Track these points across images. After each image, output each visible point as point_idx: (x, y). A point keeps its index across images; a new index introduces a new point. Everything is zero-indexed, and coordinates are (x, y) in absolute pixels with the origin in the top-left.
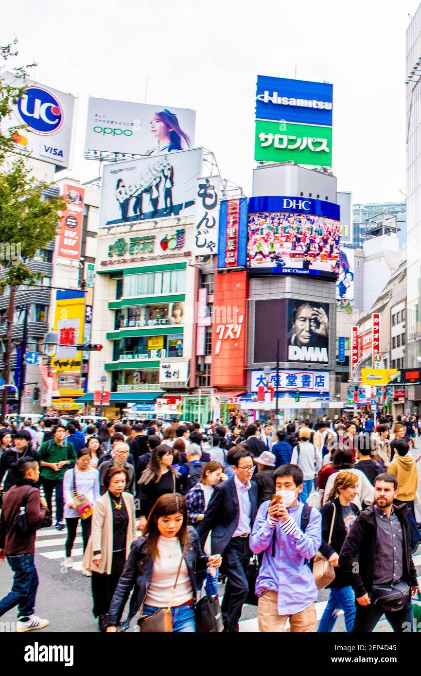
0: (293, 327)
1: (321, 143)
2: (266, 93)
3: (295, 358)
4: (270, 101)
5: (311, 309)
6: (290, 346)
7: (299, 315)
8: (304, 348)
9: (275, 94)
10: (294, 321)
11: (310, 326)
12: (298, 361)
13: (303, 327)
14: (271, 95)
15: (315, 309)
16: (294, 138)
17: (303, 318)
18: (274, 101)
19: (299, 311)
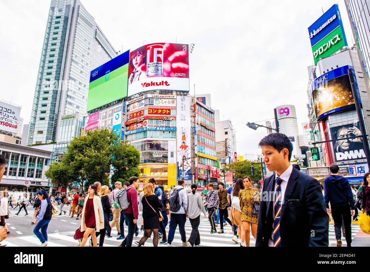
1: (336, 38)
2: (311, 33)
3: (342, 159)
4: (313, 36)
5: (346, 129)
7: (339, 134)
9: (314, 31)
12: (344, 160)
14: (313, 33)
15: (349, 128)
16: (325, 45)
17: (342, 135)
18: (314, 34)
19: (338, 132)
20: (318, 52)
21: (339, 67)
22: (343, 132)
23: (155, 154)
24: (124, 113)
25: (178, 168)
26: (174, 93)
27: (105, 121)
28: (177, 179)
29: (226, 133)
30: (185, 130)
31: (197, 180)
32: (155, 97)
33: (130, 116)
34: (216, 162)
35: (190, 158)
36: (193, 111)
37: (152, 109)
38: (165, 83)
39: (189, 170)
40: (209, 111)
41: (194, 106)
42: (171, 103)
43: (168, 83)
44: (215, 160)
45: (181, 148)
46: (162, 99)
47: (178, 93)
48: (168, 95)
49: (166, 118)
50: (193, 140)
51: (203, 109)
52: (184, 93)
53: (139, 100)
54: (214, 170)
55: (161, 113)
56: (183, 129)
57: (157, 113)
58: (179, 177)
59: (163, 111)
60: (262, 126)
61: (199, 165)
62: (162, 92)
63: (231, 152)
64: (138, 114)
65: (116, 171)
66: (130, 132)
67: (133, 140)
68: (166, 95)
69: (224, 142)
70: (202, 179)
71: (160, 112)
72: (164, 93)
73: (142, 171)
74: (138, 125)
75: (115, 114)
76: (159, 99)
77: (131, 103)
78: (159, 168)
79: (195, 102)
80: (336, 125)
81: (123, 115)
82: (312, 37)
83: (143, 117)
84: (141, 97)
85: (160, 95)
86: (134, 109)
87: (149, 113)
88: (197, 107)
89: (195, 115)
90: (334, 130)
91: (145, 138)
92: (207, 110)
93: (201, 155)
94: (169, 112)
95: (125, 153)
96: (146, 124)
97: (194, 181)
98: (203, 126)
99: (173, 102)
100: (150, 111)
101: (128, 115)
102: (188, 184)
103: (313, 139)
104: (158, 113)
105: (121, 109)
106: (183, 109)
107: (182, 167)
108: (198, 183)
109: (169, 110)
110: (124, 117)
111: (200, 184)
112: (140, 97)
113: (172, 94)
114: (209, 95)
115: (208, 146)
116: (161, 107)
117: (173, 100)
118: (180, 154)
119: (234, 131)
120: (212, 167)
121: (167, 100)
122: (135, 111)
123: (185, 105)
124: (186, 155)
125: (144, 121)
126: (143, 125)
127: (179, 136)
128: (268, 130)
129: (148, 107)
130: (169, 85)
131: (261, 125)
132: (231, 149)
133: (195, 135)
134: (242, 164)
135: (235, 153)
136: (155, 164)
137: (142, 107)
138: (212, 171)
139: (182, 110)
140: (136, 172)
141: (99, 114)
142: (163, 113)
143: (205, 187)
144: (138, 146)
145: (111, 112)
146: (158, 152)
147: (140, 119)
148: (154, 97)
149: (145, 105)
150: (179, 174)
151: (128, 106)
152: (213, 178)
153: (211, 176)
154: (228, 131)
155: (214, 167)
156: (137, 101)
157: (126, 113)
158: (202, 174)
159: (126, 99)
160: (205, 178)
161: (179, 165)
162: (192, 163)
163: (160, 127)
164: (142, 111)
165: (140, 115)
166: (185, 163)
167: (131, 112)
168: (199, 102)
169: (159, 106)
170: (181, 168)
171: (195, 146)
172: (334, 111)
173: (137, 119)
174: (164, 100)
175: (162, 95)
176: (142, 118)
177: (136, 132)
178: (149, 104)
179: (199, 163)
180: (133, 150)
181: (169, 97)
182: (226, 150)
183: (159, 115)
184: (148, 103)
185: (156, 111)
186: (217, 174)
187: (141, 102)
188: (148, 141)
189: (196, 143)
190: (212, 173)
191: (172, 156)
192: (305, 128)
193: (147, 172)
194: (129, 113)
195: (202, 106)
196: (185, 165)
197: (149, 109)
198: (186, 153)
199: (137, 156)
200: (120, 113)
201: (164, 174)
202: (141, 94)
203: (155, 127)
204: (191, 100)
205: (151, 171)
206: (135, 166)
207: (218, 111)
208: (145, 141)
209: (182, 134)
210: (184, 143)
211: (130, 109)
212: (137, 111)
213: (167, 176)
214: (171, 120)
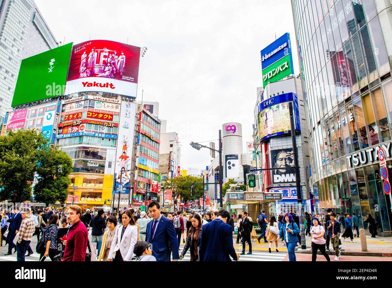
0: (275, 164)
1: (285, 65)
2: (263, 57)
4: (265, 59)
5: (285, 153)
6: (274, 175)
7: (278, 157)
8: (283, 175)
9: (266, 55)
10: (276, 162)
11: (286, 162)
13: (281, 164)
14: (264, 57)
15: (288, 152)
16: (274, 70)
17: (281, 159)
18: (266, 58)
19: (278, 156)
20: (267, 76)
21: (284, 93)
22: (282, 155)
23: (90, 163)
24: (58, 114)
25: (115, 180)
26: (119, 98)
27: (34, 120)
28: (113, 192)
29: (171, 146)
30: (127, 139)
31: (135, 195)
32: (97, 100)
33: (65, 118)
34: (158, 175)
35: (129, 171)
36: (138, 119)
37: (92, 112)
38: (110, 85)
39: (128, 183)
40: (156, 121)
41: (140, 114)
42: (114, 109)
43: (113, 86)
44: (156, 174)
45: (121, 159)
46: (104, 103)
47: (124, 98)
48: (112, 99)
49: (107, 124)
50: (135, 150)
51: (149, 118)
52: (131, 99)
53: (78, 100)
54: (154, 184)
55: (102, 118)
56: (125, 138)
57: (97, 117)
58: (115, 190)
59: (104, 116)
60: (205, 147)
61: (139, 177)
62: (105, 95)
63: (174, 166)
64: (75, 116)
65: (41, 179)
66: (63, 136)
67: (65, 145)
68: (110, 99)
69: (168, 155)
70: (140, 194)
71: (101, 116)
72: (108, 96)
73: (73, 181)
74: (73, 128)
75: (46, 114)
76: (101, 102)
77: (67, 103)
78: (93, 178)
79: (141, 110)
80: (276, 149)
81: (57, 115)
82: (263, 60)
83: (81, 121)
84: (81, 97)
85: (102, 98)
86: (71, 110)
87: (88, 117)
88: (143, 115)
89: (140, 123)
90: (274, 153)
91: (80, 143)
92: (154, 120)
93: (142, 167)
94: (111, 117)
95: (54, 160)
96: (83, 128)
97: (131, 195)
98: (148, 137)
99: (117, 107)
100: (89, 114)
101: (62, 116)
102: (125, 198)
103: (255, 159)
104: (99, 117)
105: (55, 108)
106: (128, 116)
107: (120, 179)
108: (136, 197)
109: (112, 116)
110: (58, 117)
111: (139, 199)
112: (79, 98)
113: (116, 99)
114: (158, 104)
115: (150, 158)
116: (103, 112)
117: (117, 105)
118: (119, 165)
119: (179, 144)
120: (153, 181)
121: (110, 105)
122: (71, 112)
123: (129, 112)
124: (126, 166)
125: (81, 125)
126: (79, 129)
127: (120, 145)
128: (211, 151)
129: (87, 109)
130: (114, 88)
131: (205, 145)
132: (175, 162)
133: (138, 145)
134: (184, 179)
135: (179, 167)
136: (89, 174)
137: (80, 108)
138: (153, 185)
139: (126, 117)
140: (66, 182)
141: (26, 110)
142: (105, 118)
143: (143, 201)
144: (71, 153)
145: (42, 110)
146: (93, 161)
147: (77, 122)
148: (95, 99)
149: (84, 107)
150: (115, 187)
151: (64, 105)
152: (152, 192)
153: (151, 191)
154: (174, 143)
155: (154, 181)
156: (75, 101)
157: (60, 114)
158: (141, 188)
159: (62, 97)
160: (144, 192)
161: (117, 177)
162: (132, 175)
163: (99, 133)
164: (80, 114)
165: (77, 118)
166: (123, 175)
167: (67, 113)
168: (145, 111)
169: (100, 110)
170: (119, 181)
171: (137, 157)
172: (275, 135)
173: (73, 122)
174: (107, 104)
175: (105, 98)
176: (79, 121)
177: (71, 136)
178: (89, 107)
179: (139, 176)
180: (65, 156)
181: (113, 101)
182: (169, 164)
183: (99, 120)
184: (88, 105)
185: (96, 114)
186: (157, 189)
187: (80, 103)
188: (84, 147)
189: (138, 154)
190: (152, 188)
191: (110, 166)
192: (249, 147)
193: (79, 183)
194: (64, 114)
195: (148, 115)
196: (123, 178)
197: (88, 112)
198: (126, 164)
199: (68, 164)
200: (54, 113)
201: (98, 186)
202: (81, 94)
203: (94, 133)
204: (137, 107)
205: (84, 182)
206: (64, 176)
207: (165, 121)
208: (80, 148)
209: (123, 143)
210: (124, 153)
211: (66, 109)
212: (74, 113)
213: (102, 188)
214: (112, 126)
